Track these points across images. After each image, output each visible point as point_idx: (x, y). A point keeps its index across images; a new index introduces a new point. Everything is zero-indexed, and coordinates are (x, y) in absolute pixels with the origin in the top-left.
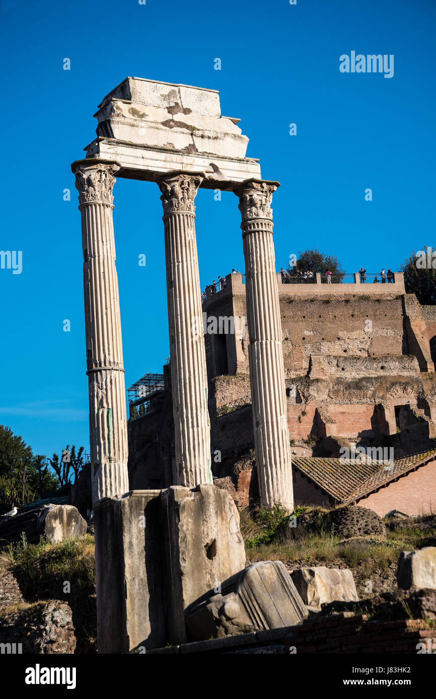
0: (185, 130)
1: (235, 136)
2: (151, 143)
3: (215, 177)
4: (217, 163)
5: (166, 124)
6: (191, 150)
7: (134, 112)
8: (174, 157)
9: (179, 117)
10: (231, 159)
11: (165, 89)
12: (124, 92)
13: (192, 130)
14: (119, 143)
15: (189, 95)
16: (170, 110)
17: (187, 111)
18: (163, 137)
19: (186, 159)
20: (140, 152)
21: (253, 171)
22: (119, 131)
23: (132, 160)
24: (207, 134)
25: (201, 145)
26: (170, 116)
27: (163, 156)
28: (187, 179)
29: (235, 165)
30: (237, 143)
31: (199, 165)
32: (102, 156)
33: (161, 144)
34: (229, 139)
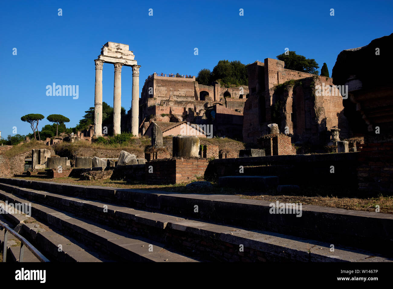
0: (120, 53)
1: (132, 55)
2: (112, 56)
3: (127, 64)
4: (127, 61)
5: (116, 52)
6: (121, 58)
7: (109, 49)
8: (117, 59)
9: (119, 51)
10: (130, 60)
11: (117, 44)
12: (107, 45)
13: (122, 53)
14: (105, 56)
15: (122, 46)
16: (117, 49)
17: (121, 49)
18: (115, 55)
19: (120, 60)
20: (109, 58)
21: (135, 63)
22: (105, 53)
23: (107, 60)
24: (125, 54)
25: (124, 57)
26: (117, 50)
27: (115, 59)
28: (120, 64)
29: (131, 61)
30: (132, 56)
31: (123, 61)
32: (101, 59)
33: (114, 56)
34: (130, 56)
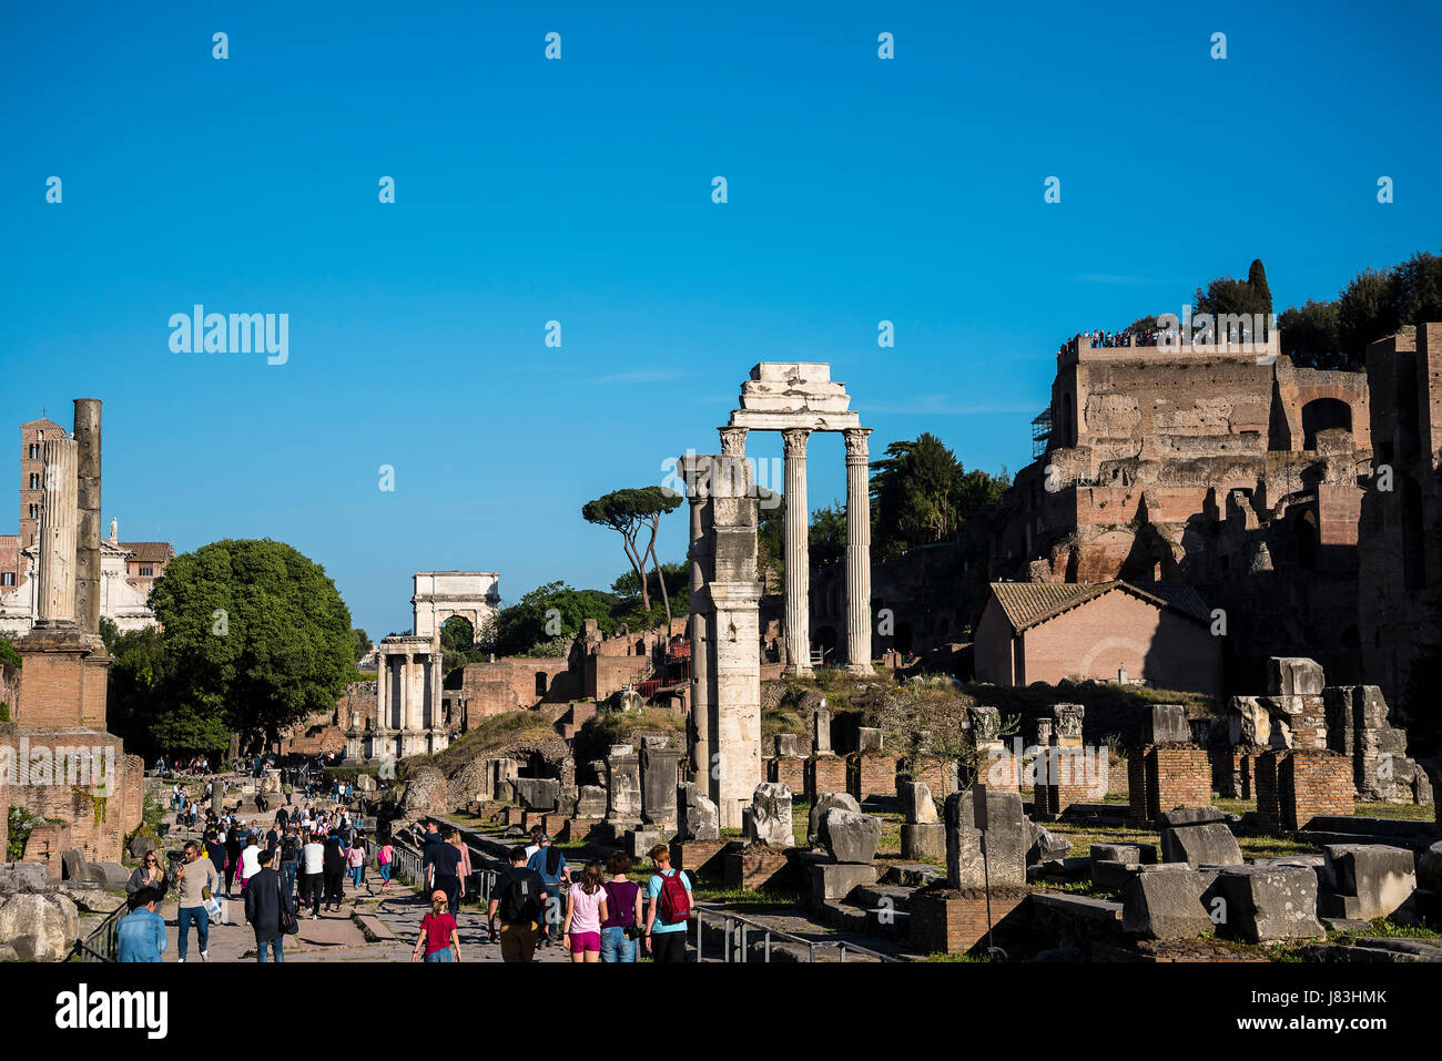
0: (800, 396)
1: (840, 396)
2: (773, 409)
3: (823, 427)
4: (824, 417)
5: (786, 394)
6: (804, 410)
7: (762, 388)
8: (791, 417)
9: (797, 387)
10: (835, 414)
11: (788, 368)
12: (756, 374)
13: (805, 395)
14: (751, 412)
15: (805, 370)
16: (790, 383)
17: (803, 382)
18: (783, 403)
19: (799, 417)
20: (765, 416)
21: (853, 422)
22: (750, 403)
23: (757, 423)
24: (816, 397)
25: (812, 406)
26: (789, 388)
27: (782, 417)
28: (799, 432)
29: (839, 417)
30: (842, 400)
31: (810, 421)
32: (737, 423)
33: (781, 409)
34: (835, 398)
